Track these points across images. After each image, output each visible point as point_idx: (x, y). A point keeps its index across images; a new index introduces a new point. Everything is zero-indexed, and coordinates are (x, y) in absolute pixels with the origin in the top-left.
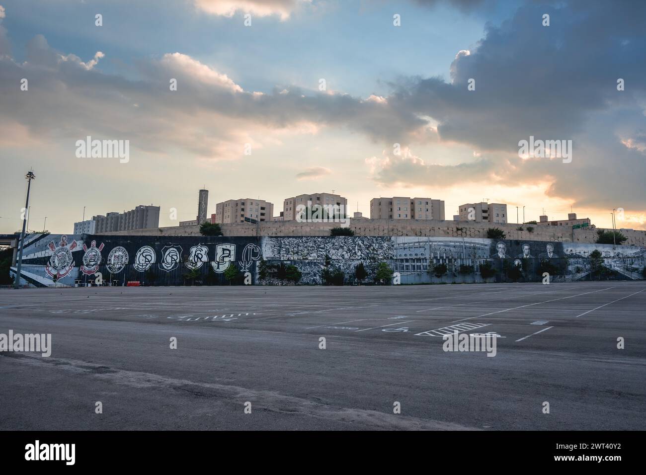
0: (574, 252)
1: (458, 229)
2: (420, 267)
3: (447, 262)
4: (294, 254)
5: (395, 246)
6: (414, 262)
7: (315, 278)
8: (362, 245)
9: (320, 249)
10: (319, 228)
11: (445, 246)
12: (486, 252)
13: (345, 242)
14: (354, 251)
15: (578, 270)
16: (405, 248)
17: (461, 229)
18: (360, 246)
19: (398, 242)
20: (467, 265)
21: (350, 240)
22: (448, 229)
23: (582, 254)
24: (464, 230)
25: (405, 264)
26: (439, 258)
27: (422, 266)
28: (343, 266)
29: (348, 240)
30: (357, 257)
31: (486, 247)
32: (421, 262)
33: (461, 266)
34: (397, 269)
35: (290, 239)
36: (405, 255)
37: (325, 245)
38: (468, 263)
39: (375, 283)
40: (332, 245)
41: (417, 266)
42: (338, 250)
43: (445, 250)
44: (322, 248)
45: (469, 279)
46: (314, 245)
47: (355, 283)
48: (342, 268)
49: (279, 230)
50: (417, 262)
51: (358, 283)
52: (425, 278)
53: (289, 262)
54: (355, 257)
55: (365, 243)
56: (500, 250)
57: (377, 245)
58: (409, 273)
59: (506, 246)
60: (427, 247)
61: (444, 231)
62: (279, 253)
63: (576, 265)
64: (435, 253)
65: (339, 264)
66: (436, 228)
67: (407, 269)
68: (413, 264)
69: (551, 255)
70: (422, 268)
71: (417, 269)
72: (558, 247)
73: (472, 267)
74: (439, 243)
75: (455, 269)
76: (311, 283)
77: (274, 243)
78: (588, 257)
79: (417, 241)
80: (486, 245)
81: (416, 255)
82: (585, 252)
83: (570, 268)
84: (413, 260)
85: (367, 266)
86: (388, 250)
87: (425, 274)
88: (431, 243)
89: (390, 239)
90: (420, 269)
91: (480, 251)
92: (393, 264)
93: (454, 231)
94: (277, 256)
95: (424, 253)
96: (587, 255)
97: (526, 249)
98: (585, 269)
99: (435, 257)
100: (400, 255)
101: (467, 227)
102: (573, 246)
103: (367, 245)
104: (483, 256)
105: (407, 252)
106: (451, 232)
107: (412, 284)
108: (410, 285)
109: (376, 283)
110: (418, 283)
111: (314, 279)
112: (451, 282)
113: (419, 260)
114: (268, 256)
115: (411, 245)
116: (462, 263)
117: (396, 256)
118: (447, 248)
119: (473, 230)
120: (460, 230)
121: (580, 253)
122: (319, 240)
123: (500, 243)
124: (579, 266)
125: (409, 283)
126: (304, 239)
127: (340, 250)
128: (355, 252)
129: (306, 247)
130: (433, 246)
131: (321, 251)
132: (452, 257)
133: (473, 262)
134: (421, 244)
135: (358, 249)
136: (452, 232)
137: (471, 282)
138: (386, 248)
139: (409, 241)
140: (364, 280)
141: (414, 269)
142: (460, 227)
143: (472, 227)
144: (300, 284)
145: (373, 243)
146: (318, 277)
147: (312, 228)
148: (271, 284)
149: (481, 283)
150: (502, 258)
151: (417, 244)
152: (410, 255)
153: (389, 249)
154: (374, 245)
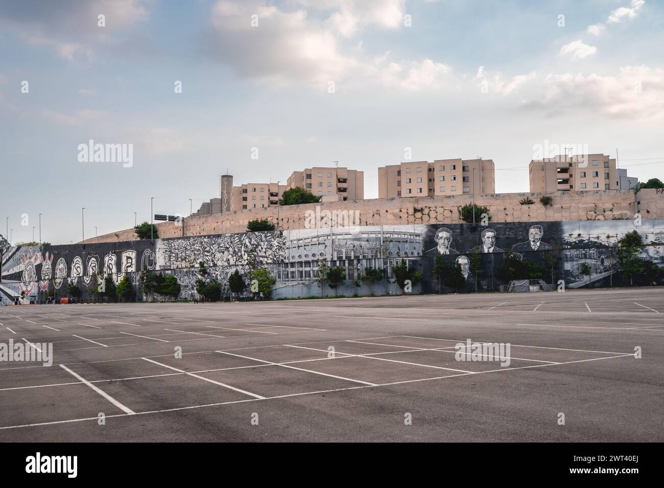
0: (585, 237)
1: (416, 210)
2: (310, 274)
3: (347, 265)
4: (182, 260)
5: (287, 244)
6: (302, 266)
7: (193, 291)
8: (248, 244)
9: (206, 253)
10: (239, 222)
11: (354, 240)
12: (417, 246)
13: (231, 242)
14: (239, 254)
15: (586, 270)
16: (299, 247)
17: (421, 210)
18: (247, 246)
19: (292, 238)
20: (377, 268)
21: (237, 238)
22: (401, 211)
23: (603, 240)
24: (426, 211)
25: (290, 269)
26: (344, 258)
27: (311, 272)
28: (220, 276)
29: (234, 239)
30: (243, 262)
31: (418, 238)
32: (310, 267)
33: (366, 269)
34: (279, 277)
35: (180, 241)
36: (300, 256)
37: (210, 247)
38: (378, 264)
39: (254, 297)
40: (217, 246)
41: (306, 271)
42: (223, 253)
43: (354, 246)
44: (208, 252)
45: (378, 289)
46: (200, 248)
47: (233, 298)
48: (219, 277)
49: (202, 228)
50: (305, 267)
51: (235, 298)
52: (316, 290)
53: (169, 272)
54: (241, 262)
55: (253, 241)
56: (441, 242)
57: (266, 243)
58: (295, 283)
59: (453, 236)
60: (328, 243)
61: (394, 215)
62: (170, 260)
63: (583, 261)
64: (339, 252)
65: (216, 273)
66: (382, 212)
67: (293, 277)
68: (301, 269)
69: (535, 246)
70: (312, 275)
71: (305, 277)
72: (552, 230)
73: (385, 271)
74: (347, 237)
75: (359, 275)
76: (189, 298)
77: (166, 247)
78: (615, 246)
79: (315, 234)
80: (418, 235)
81: (314, 255)
82: (608, 237)
83: (568, 266)
84: (300, 263)
85: (246, 275)
86: (279, 250)
87: (316, 284)
88: (334, 237)
89: (281, 234)
90: (310, 276)
91: (407, 245)
92: (275, 271)
93: (410, 213)
94: (168, 264)
95: (323, 252)
96: (613, 241)
97: (488, 238)
98: (602, 267)
99: (340, 258)
100: (293, 257)
101: (430, 205)
102: (585, 227)
103: (254, 244)
104: (412, 253)
105: (302, 251)
106: (404, 216)
107: (299, 298)
108: (296, 299)
109: (256, 298)
110: (306, 296)
111: (192, 293)
112: (352, 295)
113: (307, 263)
114: (161, 264)
115: (307, 241)
116: (368, 266)
117: (288, 258)
118: (357, 243)
119: (440, 210)
120: (419, 211)
121: (598, 238)
122: (206, 240)
123: (442, 231)
124: (588, 261)
125: (294, 297)
126: (192, 240)
127: (226, 253)
128: (241, 255)
129: (193, 251)
130: (337, 240)
131: (207, 256)
132: (364, 257)
133: (385, 263)
134: (320, 239)
135: (245, 251)
136: (407, 215)
137: (383, 293)
138: (276, 248)
139: (306, 236)
140: (242, 294)
141: (301, 277)
142: (419, 207)
143: (440, 204)
144: (179, 300)
145: (262, 241)
146: (196, 292)
147: (232, 223)
148: (154, 301)
149: (397, 295)
150: (445, 256)
151: (316, 239)
152: (306, 256)
153: (280, 248)
154: (262, 244)
